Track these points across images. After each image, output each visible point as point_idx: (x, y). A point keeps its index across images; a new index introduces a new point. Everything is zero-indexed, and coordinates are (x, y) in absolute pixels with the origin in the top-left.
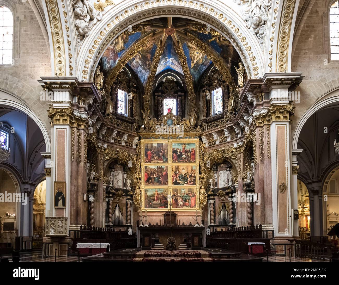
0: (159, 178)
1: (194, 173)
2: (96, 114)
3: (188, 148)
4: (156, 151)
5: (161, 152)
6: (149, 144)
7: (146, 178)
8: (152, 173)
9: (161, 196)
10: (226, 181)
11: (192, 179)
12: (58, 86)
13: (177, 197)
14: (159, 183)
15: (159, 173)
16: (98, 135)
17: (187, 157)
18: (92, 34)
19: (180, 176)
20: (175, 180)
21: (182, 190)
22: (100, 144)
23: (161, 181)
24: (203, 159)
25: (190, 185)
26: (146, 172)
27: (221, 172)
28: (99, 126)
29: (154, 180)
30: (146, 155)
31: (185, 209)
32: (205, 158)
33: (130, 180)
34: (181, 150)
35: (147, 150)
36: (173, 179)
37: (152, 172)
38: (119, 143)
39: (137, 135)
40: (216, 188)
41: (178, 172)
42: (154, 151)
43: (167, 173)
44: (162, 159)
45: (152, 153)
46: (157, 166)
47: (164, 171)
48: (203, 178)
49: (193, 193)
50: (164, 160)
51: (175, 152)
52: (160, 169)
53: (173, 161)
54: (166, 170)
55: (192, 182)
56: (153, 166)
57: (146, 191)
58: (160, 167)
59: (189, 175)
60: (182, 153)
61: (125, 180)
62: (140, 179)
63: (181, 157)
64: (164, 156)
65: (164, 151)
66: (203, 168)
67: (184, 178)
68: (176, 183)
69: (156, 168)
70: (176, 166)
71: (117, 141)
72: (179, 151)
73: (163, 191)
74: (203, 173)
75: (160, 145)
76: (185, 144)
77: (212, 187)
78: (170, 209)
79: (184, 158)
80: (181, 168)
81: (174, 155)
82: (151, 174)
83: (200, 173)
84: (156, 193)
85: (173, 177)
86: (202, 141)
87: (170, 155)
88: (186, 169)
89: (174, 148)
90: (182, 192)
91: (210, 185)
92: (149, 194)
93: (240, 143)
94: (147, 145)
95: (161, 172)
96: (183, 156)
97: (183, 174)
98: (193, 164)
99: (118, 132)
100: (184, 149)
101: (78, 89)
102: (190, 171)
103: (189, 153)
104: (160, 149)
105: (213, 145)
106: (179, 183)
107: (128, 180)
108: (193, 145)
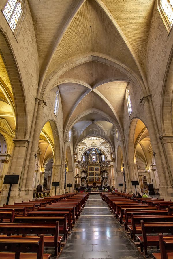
1: (99, 173)
8: (91, 174)
14: (92, 176)
18: (81, 153)
21: (97, 177)
24: (101, 170)
26: (89, 173)
27: (105, 173)
31: (98, 182)
34: (97, 168)
35: (89, 168)
43: (94, 174)
48: (101, 175)
49: (99, 178)
50: (93, 171)
55: (99, 175)
56: (91, 172)
61: (85, 175)
62: (88, 175)
67: (97, 175)
70: (95, 172)
71: (83, 167)
75: (92, 167)
77: (103, 177)
78: (95, 182)
80: (97, 172)
83: (101, 173)
87: (94, 169)
92: (90, 178)
96: (97, 170)
98: (99, 171)
108: (99, 167)
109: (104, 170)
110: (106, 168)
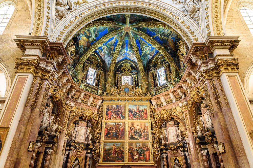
0: (117, 133)
1: (147, 128)
2: (66, 76)
3: (141, 108)
4: (115, 110)
5: (119, 111)
6: (110, 105)
7: (105, 133)
9: (118, 149)
10: (175, 137)
11: (146, 134)
12: (30, 43)
13: (133, 150)
14: (117, 137)
15: (117, 129)
16: (68, 95)
17: (140, 115)
19: (135, 131)
20: (130, 135)
21: (137, 144)
22: (68, 102)
23: (118, 136)
24: (154, 118)
25: (144, 139)
26: (106, 128)
27: (169, 128)
28: (69, 87)
29: (113, 135)
30: (107, 114)
31: (140, 163)
32: (155, 117)
33: (91, 134)
34: (136, 110)
35: (108, 109)
36: (129, 134)
37: (111, 127)
38: (85, 103)
39: (101, 98)
40: (167, 143)
41: (133, 128)
42: (113, 110)
43: (124, 129)
44: (120, 117)
45: (112, 112)
46: (116, 123)
47: (121, 127)
48: (154, 134)
49: (147, 147)
50: (122, 118)
51: (130, 111)
52: (118, 125)
53: (129, 119)
54: (123, 126)
55: (146, 137)
56: (112, 123)
57: (105, 144)
58: (118, 123)
59: (142, 130)
60: (136, 112)
61: (87, 134)
62: (101, 134)
63: (136, 115)
64: (122, 115)
65: (122, 110)
66: (154, 125)
67: (139, 133)
68: (132, 138)
69: (114, 124)
70: (131, 123)
72: (133, 111)
73: (120, 145)
74: (154, 130)
75: (118, 106)
76: (138, 105)
77: (163, 142)
79: (138, 117)
80: (135, 124)
81: (130, 114)
82: (110, 129)
83: (152, 129)
84: (114, 147)
85: (129, 132)
86: (152, 104)
87: (127, 114)
88: (140, 125)
89: (130, 109)
90: (137, 146)
91: (161, 140)
92: (107, 147)
93: (185, 103)
94: (108, 106)
95: (119, 128)
96: (137, 115)
97: (138, 130)
98: (146, 121)
99: (86, 95)
100: (138, 109)
101: (49, 48)
102: (143, 127)
103: (142, 113)
104: (119, 109)
105: (161, 106)
106: (134, 137)
107: (90, 135)
108: (145, 106)
109: (165, 114)
110: (173, 107)
